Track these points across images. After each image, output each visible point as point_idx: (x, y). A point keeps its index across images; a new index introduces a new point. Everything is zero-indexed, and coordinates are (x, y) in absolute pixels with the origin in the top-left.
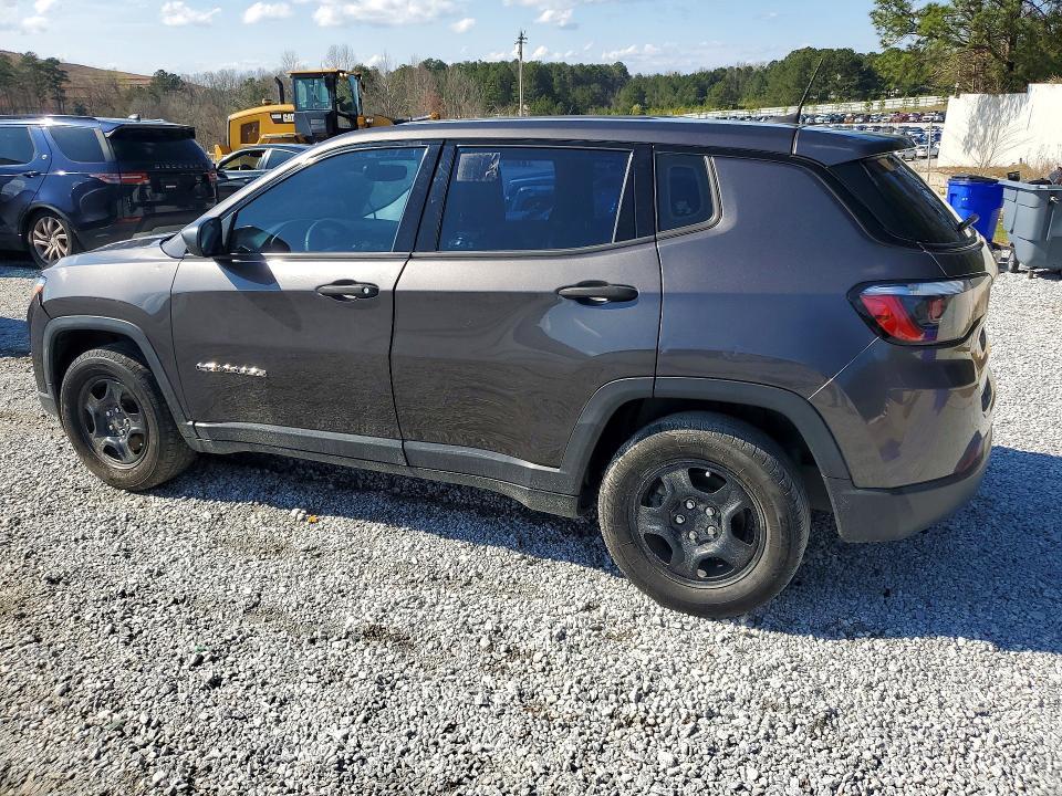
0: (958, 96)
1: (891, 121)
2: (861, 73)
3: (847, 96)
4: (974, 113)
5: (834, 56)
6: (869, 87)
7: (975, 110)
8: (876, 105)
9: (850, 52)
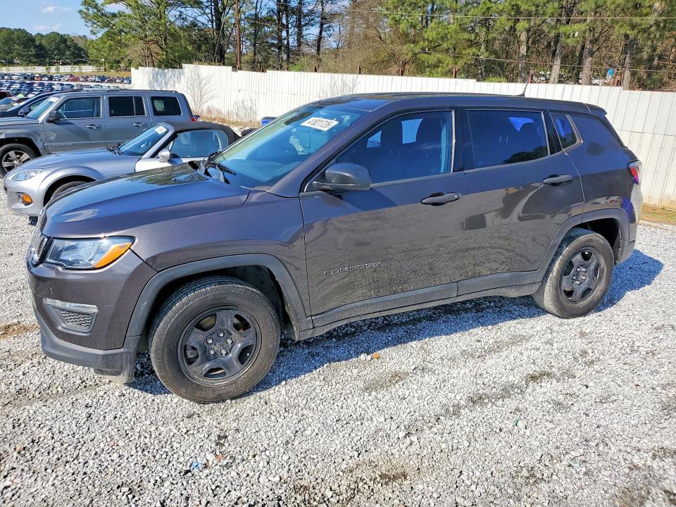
0: (137, 68)
1: (68, 81)
2: (36, 47)
3: (29, 62)
4: (151, 78)
5: (13, 33)
6: (45, 57)
7: (151, 76)
8: (53, 69)
9: (24, 31)
